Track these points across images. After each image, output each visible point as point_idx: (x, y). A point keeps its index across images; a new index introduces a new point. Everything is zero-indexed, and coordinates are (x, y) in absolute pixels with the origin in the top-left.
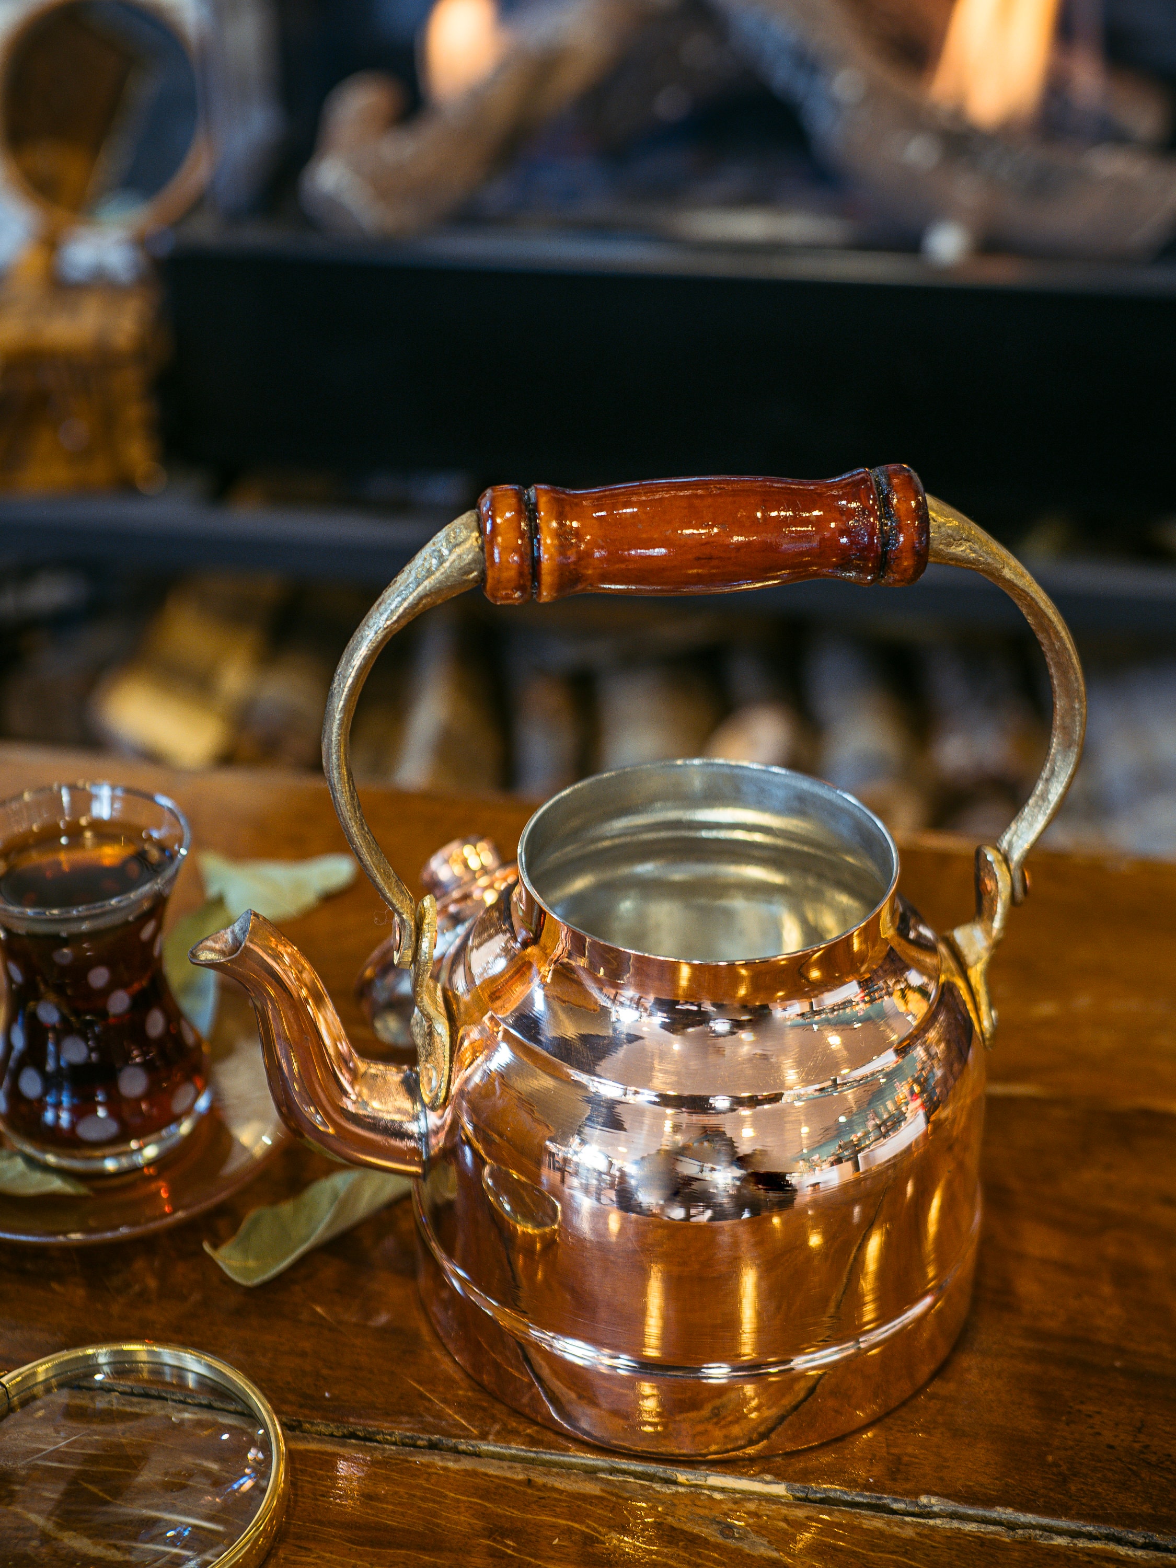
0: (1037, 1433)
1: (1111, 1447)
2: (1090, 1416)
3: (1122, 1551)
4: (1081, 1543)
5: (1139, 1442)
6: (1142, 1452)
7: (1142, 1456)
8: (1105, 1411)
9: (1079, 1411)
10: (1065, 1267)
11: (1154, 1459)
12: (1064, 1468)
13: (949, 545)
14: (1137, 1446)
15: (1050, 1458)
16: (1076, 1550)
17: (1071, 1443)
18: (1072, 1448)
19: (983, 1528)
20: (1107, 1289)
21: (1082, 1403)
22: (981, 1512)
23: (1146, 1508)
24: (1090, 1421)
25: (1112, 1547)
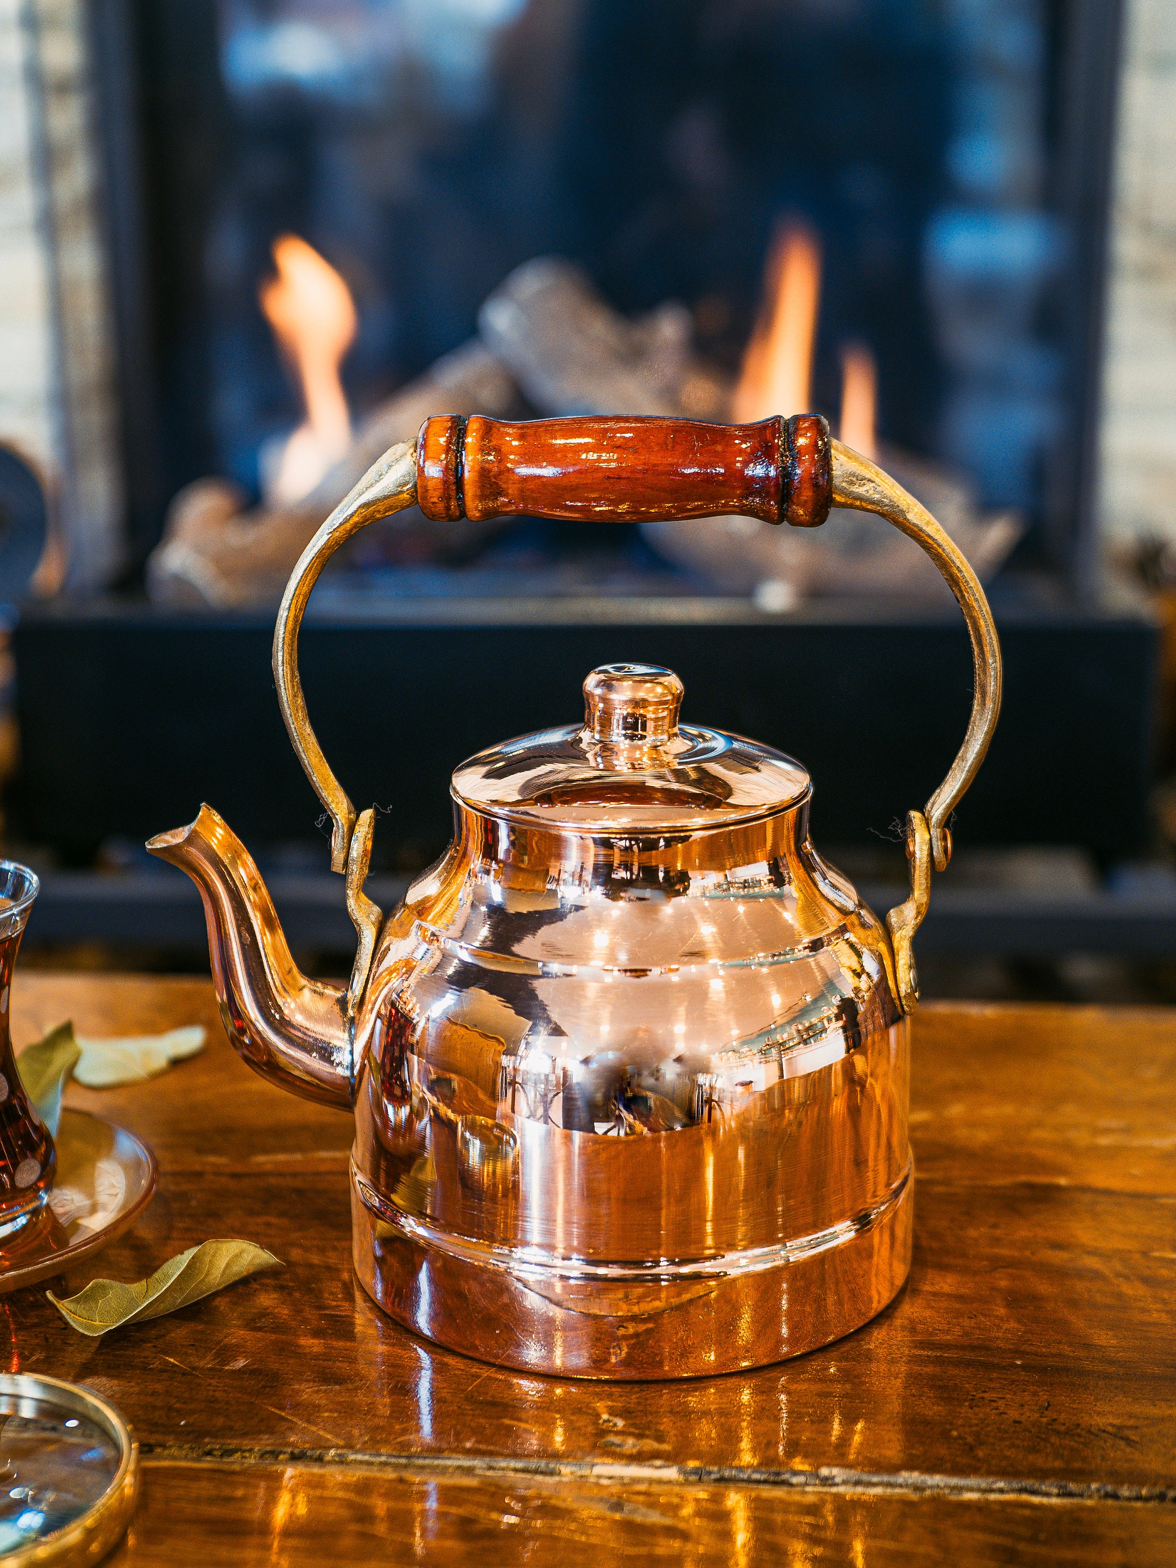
0: (940, 1416)
1: (1015, 1422)
2: (994, 1401)
3: (1036, 1500)
4: (992, 1497)
5: (1046, 1417)
6: (1050, 1424)
7: (1050, 1427)
8: (1008, 1396)
9: (983, 1398)
10: (960, 1298)
11: (1063, 1428)
12: (970, 1440)
13: (852, 483)
14: (1044, 1420)
15: (955, 1433)
16: (987, 1501)
17: (976, 1422)
18: (977, 1425)
19: (889, 1491)
20: (1002, 1311)
21: (985, 1392)
22: (886, 1478)
23: (1058, 1464)
24: (995, 1405)
25: (1025, 1497)
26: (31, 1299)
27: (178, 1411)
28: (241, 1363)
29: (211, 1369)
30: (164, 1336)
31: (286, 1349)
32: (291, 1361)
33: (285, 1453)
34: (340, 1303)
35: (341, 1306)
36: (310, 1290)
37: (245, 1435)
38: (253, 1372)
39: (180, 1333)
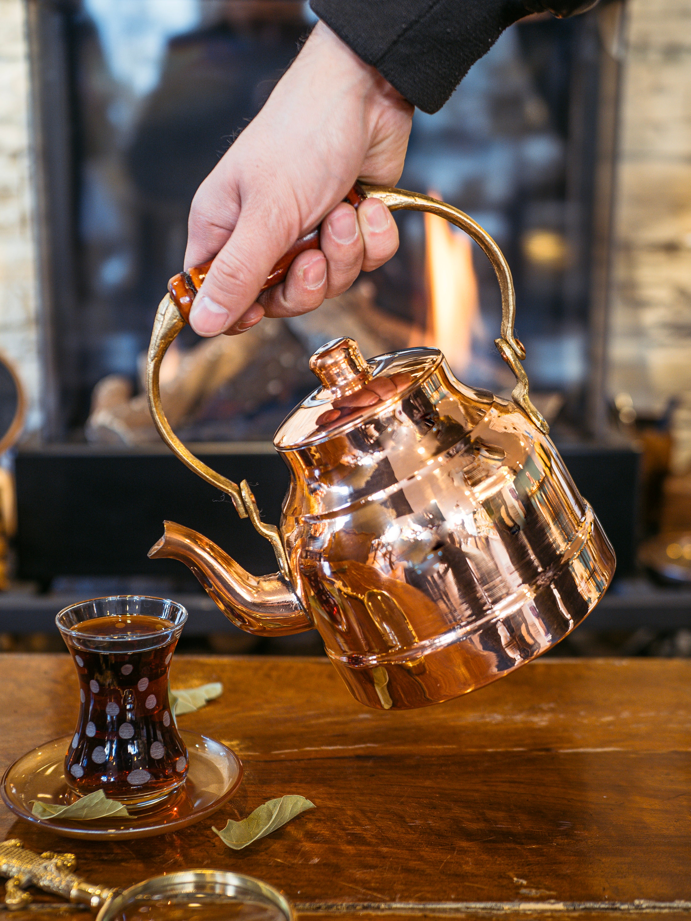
26: (189, 831)
27: (295, 886)
28: (316, 860)
29: (302, 864)
30: (269, 848)
31: (337, 852)
32: (342, 858)
33: (359, 905)
34: (353, 827)
35: (355, 828)
36: (335, 821)
37: (335, 897)
38: (325, 865)
39: (277, 846)
